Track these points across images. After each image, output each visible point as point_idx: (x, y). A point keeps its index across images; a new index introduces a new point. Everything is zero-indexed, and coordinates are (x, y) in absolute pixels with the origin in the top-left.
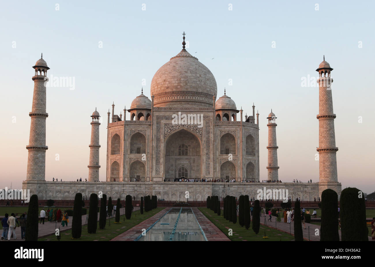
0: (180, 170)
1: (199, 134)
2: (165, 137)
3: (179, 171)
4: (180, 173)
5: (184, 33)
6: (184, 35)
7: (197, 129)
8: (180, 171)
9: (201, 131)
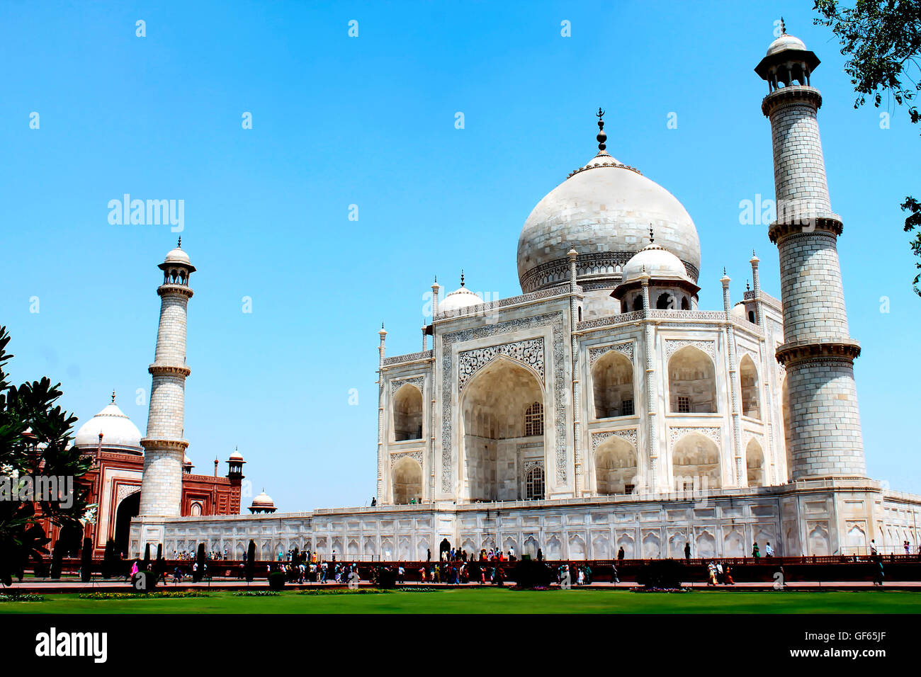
0: (531, 477)
1: (537, 367)
2: (461, 387)
3: (528, 481)
4: (531, 485)
5: (600, 112)
6: (600, 116)
7: (531, 355)
8: (531, 481)
9: (542, 359)
